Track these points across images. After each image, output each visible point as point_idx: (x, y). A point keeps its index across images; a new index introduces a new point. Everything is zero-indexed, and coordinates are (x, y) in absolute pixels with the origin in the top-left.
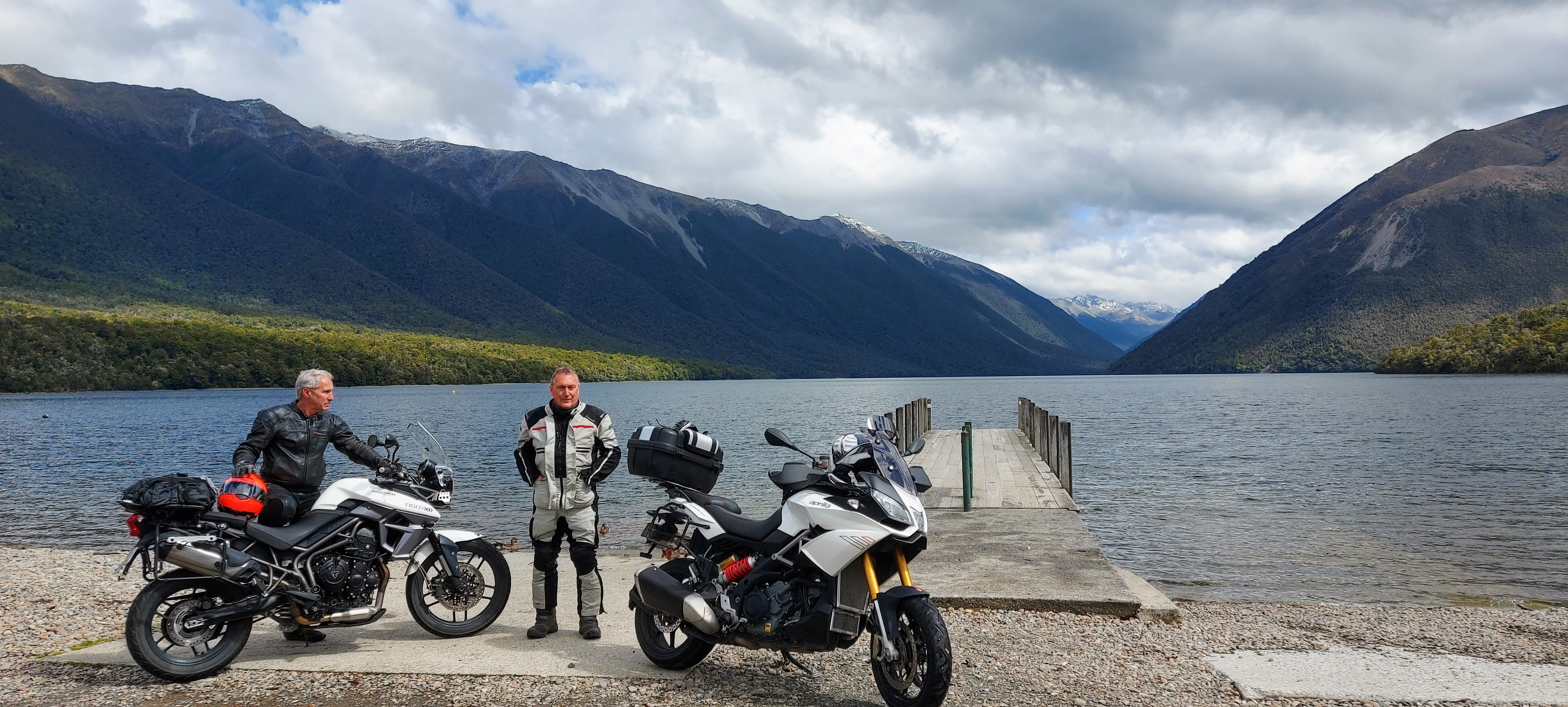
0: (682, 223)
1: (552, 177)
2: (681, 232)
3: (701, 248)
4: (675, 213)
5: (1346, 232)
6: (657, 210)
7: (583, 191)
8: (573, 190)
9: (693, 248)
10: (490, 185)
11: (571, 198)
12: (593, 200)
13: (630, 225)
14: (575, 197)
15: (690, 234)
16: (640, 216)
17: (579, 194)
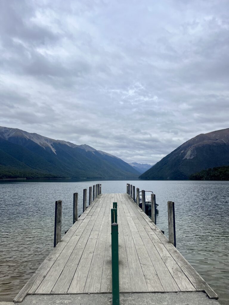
0: (51, 145)
1: (23, 134)
2: (51, 147)
3: (55, 150)
4: (50, 143)
5: (182, 152)
6: (46, 142)
7: (29, 137)
8: (27, 137)
9: (54, 150)
10: (8, 135)
11: (27, 139)
12: (32, 139)
13: (40, 145)
14: (28, 139)
15: (53, 147)
16: (42, 143)
17: (29, 138)
